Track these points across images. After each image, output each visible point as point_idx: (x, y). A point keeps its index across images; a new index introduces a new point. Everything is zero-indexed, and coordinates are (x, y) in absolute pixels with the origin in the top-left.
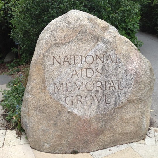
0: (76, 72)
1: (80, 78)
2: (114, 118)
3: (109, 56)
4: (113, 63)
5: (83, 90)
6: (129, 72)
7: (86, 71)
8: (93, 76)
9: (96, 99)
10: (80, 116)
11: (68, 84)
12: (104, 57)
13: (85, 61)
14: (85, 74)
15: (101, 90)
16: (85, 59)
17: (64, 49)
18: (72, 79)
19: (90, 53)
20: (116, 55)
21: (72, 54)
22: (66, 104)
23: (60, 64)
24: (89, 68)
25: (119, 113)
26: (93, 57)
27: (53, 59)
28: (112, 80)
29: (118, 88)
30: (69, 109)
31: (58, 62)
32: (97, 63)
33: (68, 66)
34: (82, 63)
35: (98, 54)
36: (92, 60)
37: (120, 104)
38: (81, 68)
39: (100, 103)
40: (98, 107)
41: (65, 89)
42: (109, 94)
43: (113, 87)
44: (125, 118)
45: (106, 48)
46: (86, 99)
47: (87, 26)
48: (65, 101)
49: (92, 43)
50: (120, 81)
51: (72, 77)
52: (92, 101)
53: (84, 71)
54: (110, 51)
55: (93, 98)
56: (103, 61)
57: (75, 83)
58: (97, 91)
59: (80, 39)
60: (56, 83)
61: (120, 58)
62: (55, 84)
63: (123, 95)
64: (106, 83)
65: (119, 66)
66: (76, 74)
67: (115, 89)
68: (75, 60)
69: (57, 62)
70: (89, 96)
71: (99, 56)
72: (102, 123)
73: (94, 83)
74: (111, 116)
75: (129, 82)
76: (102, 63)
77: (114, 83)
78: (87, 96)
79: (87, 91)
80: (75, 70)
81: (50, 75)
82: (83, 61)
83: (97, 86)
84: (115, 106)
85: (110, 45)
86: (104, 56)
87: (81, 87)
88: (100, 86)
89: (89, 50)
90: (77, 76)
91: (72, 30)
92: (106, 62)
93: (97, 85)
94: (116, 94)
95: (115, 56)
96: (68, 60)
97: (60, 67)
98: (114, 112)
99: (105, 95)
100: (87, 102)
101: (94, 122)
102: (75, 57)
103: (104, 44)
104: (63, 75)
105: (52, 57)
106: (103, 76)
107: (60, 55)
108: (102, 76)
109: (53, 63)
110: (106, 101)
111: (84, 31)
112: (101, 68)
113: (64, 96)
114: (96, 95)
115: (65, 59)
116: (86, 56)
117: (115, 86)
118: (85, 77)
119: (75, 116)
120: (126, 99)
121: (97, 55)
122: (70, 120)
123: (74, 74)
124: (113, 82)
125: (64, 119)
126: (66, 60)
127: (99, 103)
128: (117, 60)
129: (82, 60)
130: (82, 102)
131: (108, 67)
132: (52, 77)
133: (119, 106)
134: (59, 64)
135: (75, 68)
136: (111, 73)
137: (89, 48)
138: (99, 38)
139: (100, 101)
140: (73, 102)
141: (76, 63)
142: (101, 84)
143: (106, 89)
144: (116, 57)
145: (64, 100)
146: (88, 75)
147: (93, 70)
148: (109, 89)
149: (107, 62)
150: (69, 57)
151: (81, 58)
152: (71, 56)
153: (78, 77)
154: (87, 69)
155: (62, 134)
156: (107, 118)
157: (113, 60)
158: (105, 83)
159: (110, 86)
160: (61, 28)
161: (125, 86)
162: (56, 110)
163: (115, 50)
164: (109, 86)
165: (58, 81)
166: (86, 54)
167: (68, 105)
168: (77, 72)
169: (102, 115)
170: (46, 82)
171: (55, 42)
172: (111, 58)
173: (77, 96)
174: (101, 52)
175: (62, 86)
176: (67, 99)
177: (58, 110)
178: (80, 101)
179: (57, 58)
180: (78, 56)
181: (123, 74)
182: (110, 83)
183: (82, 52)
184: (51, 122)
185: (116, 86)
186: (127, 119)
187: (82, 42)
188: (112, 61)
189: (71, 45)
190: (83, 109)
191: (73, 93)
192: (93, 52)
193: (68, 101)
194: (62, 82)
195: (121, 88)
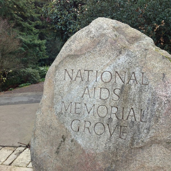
0: (88, 91)
1: (92, 99)
2: (130, 161)
3: (133, 74)
4: (137, 84)
5: (94, 115)
6: (158, 99)
7: (101, 90)
8: (108, 98)
9: (108, 130)
10: (84, 149)
11: (77, 104)
12: (126, 75)
13: (101, 78)
14: (99, 94)
15: (116, 119)
16: (101, 76)
17: (78, 62)
18: (82, 98)
19: (107, 69)
20: (143, 73)
21: (86, 69)
22: (72, 129)
23: (72, 79)
24: (104, 87)
25: (137, 155)
26: (111, 73)
27: (65, 73)
28: (133, 107)
29: (139, 119)
30: (73, 136)
31: (70, 77)
32: (115, 82)
33: (80, 83)
34: (96, 81)
35: (118, 70)
36: (110, 78)
37: (139, 143)
38: (94, 87)
39: (113, 136)
40: (109, 141)
41: (73, 111)
42: (126, 126)
43: (133, 117)
44: (147, 165)
45: (130, 64)
46: (96, 127)
47: (109, 35)
48: (71, 125)
49: (112, 56)
50: (143, 110)
51: (82, 97)
52: (103, 131)
53: (98, 91)
54: (135, 68)
55: (105, 127)
56: (123, 80)
57: (85, 104)
58: (110, 119)
59: (98, 50)
60: (65, 102)
61: (147, 79)
62: (63, 102)
63: (145, 131)
64: (123, 111)
65: (145, 89)
66: (88, 93)
67: (136, 120)
68: (89, 76)
69: (68, 77)
70: (99, 123)
71: (119, 73)
72: (111, 164)
73: (108, 107)
74: (125, 157)
75: (157, 113)
76: (122, 83)
77: (135, 112)
78: (97, 123)
79: (98, 117)
80: (87, 88)
81: (59, 91)
82: (99, 77)
83: (111, 113)
84: (132, 144)
85: (136, 60)
86: (126, 73)
87: (91, 111)
88: (115, 112)
89: (107, 65)
90: (88, 96)
91: (91, 40)
92: (127, 82)
93: (111, 111)
94: (135, 127)
95: (141, 75)
96: (81, 75)
97: (71, 83)
98: (129, 153)
99: (121, 126)
100: (96, 132)
101: (100, 161)
102: (90, 72)
103: (127, 58)
104: (74, 93)
105: (65, 70)
106: (121, 100)
107: (73, 69)
108: (119, 99)
109: (65, 77)
110: (121, 135)
111: (104, 41)
112: (120, 89)
113: (70, 119)
114: (108, 125)
115: (78, 73)
116: (102, 72)
117: (135, 116)
118: (99, 98)
119: (78, 146)
120: (148, 137)
121: (117, 72)
122: (72, 150)
123: (86, 92)
124: (134, 110)
125: (67, 148)
126: (79, 75)
127: (111, 135)
128: (143, 81)
129: (97, 77)
130: (90, 130)
131: (130, 88)
132: (62, 93)
133: (137, 145)
134: (70, 80)
135: (87, 86)
136: (132, 97)
137: (107, 62)
138: (121, 51)
139: (113, 133)
140: (80, 128)
141: (89, 80)
142: (117, 111)
143: (123, 119)
144: (143, 76)
145: (70, 123)
146: (102, 97)
147: (110, 90)
148: (127, 119)
149: (129, 82)
150: (82, 71)
151: (97, 74)
152: (85, 70)
153: (90, 98)
154: (102, 89)
155: (62, 167)
156: (119, 159)
157: (137, 79)
158: (122, 109)
159: (129, 115)
160: (79, 37)
161: (150, 119)
162: (60, 134)
163: (143, 67)
164: (127, 114)
165: (67, 100)
166: (103, 70)
167: (73, 130)
168: (90, 90)
169: (113, 153)
170: (54, 99)
171: (69, 53)
172: (135, 76)
173: (85, 121)
174: (122, 68)
175: (70, 106)
176: (73, 123)
177: (62, 135)
178: (88, 128)
179: (69, 72)
180: (92, 71)
181: (149, 100)
182: (129, 110)
183: (98, 66)
184: (53, 148)
185: (138, 116)
186: (151, 167)
187: (100, 54)
188: (136, 81)
189: (86, 57)
190: (90, 139)
191: (81, 117)
192: (112, 68)
193: (75, 125)
194: (71, 101)
195: (143, 120)
